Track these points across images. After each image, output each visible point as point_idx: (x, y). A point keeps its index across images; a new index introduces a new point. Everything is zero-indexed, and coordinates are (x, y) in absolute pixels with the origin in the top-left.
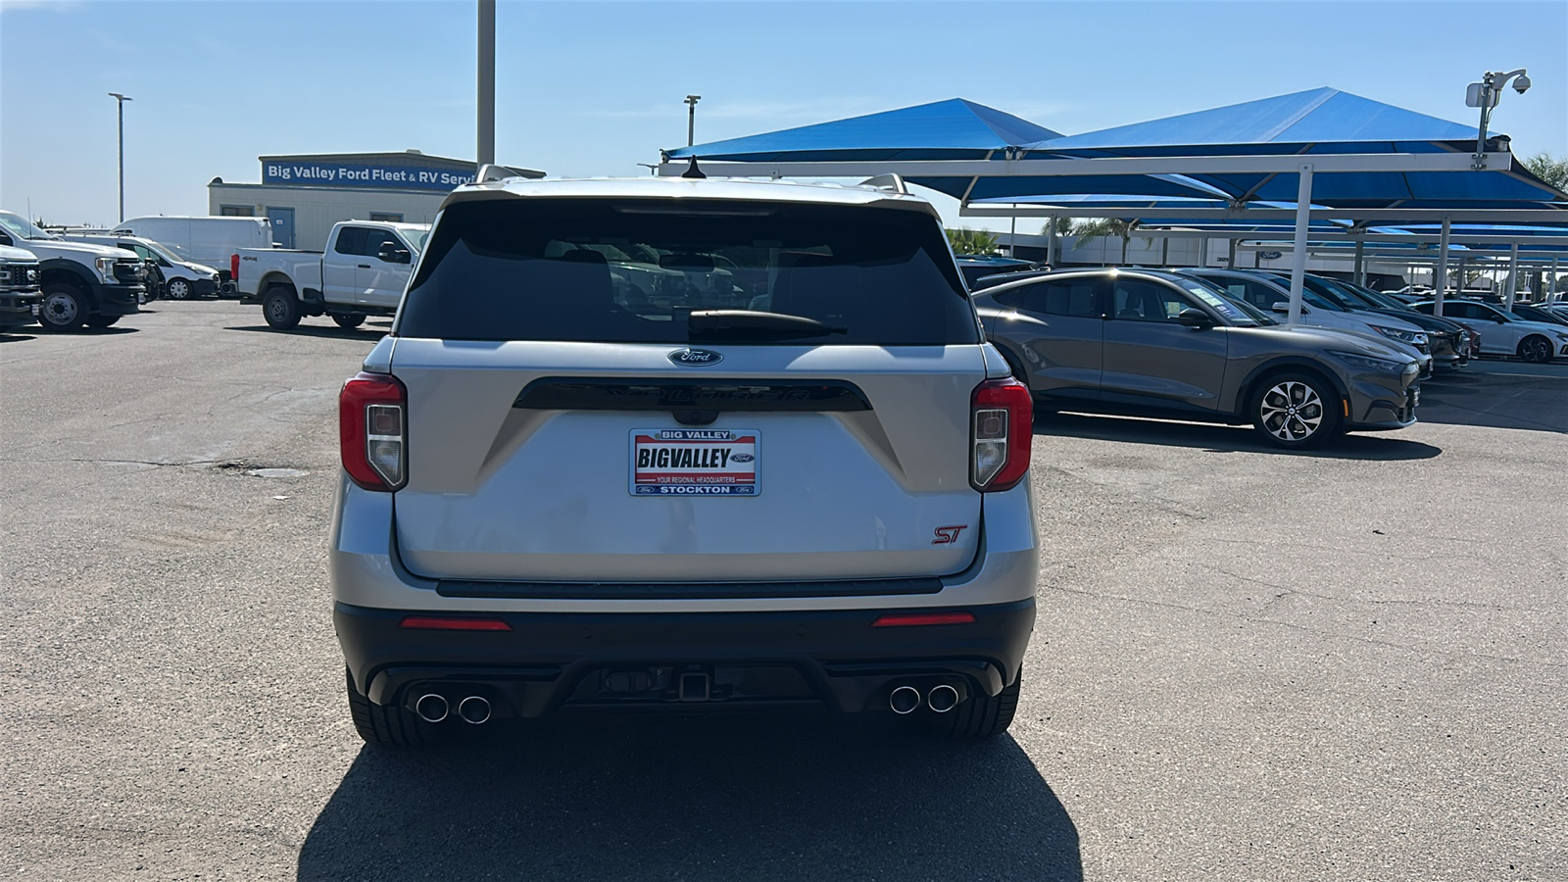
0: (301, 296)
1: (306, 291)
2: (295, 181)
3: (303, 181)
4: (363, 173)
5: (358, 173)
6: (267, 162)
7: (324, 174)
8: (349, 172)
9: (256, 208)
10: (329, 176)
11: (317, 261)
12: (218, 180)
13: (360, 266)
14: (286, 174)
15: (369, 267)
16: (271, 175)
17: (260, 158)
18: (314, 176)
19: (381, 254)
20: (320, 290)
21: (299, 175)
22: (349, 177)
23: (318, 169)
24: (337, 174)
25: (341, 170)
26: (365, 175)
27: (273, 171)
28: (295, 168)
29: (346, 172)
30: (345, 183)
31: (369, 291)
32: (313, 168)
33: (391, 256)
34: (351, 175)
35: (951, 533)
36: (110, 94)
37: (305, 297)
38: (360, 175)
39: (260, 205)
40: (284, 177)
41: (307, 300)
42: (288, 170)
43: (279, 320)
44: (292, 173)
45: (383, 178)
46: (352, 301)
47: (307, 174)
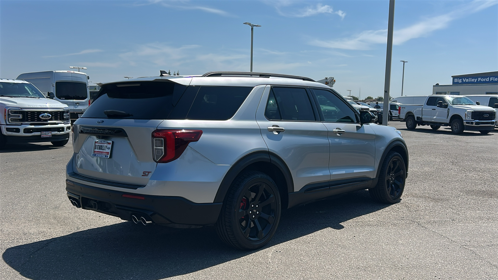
0: (416, 119)
1: (417, 117)
2: (463, 83)
3: (466, 83)
4: (487, 79)
5: (485, 79)
6: (454, 77)
7: (473, 80)
8: (482, 79)
9: (447, 92)
10: (475, 81)
11: (421, 108)
12: (437, 84)
13: (432, 109)
14: (460, 81)
15: (435, 109)
16: (455, 82)
17: (452, 77)
18: (469, 81)
19: (438, 105)
20: (421, 117)
21: (464, 81)
22: (482, 81)
23: (471, 78)
24: (478, 80)
25: (479, 78)
26: (488, 80)
27: (456, 80)
28: (463, 79)
29: (481, 79)
30: (481, 82)
31: (435, 117)
32: (469, 79)
33: (441, 106)
34: (483, 80)
35: (147, 173)
36: (401, 61)
37: (417, 119)
38: (486, 80)
39: (448, 91)
40: (459, 82)
41: (418, 121)
42: (461, 80)
43: (410, 126)
44: (462, 81)
45: (494, 80)
46: (430, 121)
47: (467, 80)
